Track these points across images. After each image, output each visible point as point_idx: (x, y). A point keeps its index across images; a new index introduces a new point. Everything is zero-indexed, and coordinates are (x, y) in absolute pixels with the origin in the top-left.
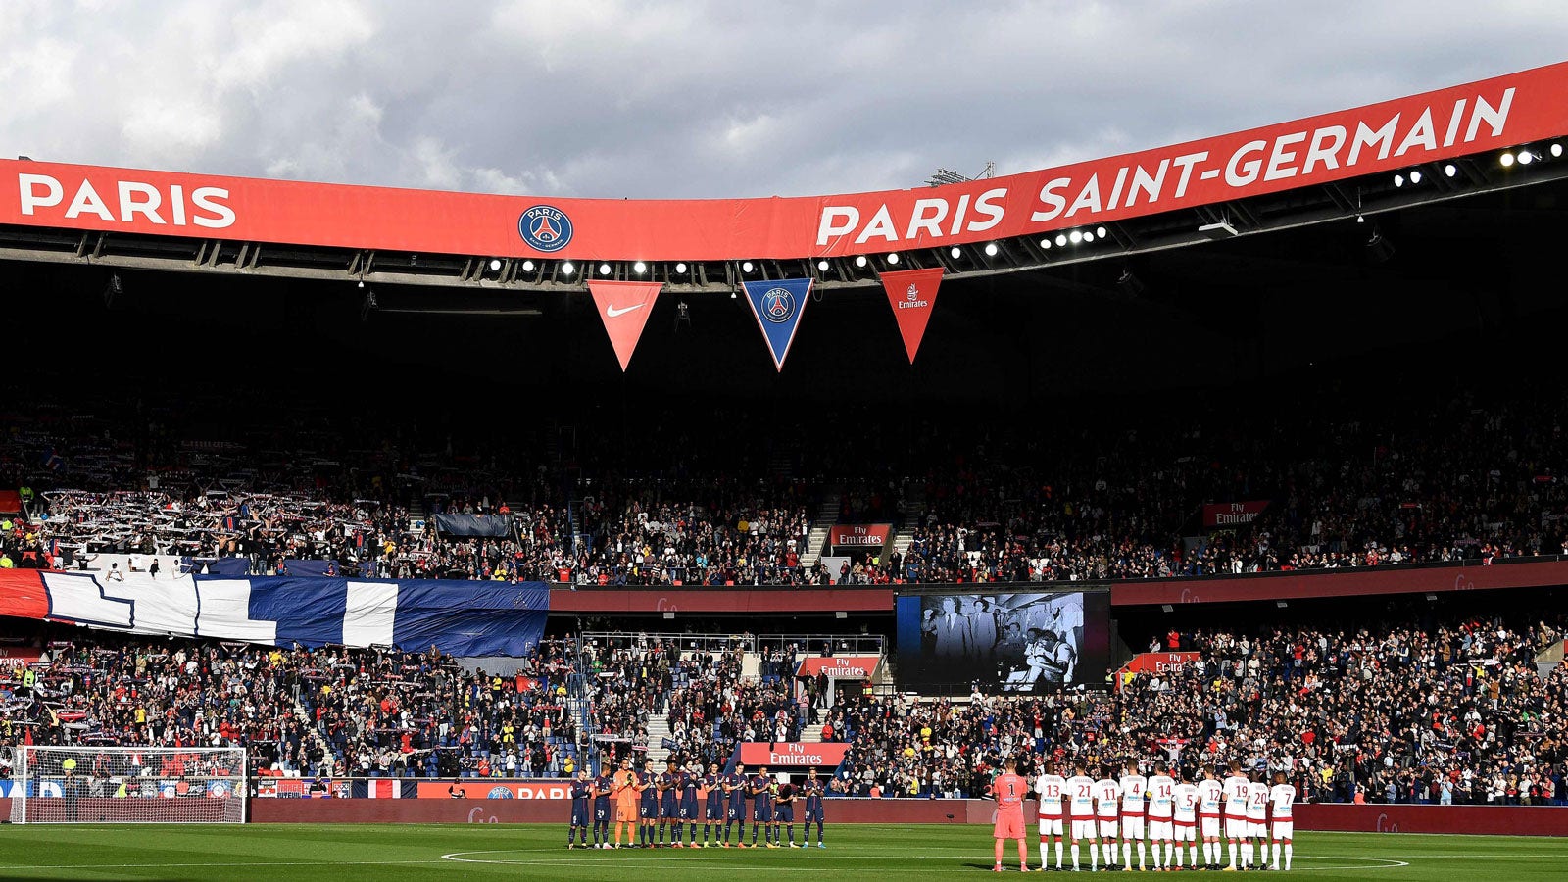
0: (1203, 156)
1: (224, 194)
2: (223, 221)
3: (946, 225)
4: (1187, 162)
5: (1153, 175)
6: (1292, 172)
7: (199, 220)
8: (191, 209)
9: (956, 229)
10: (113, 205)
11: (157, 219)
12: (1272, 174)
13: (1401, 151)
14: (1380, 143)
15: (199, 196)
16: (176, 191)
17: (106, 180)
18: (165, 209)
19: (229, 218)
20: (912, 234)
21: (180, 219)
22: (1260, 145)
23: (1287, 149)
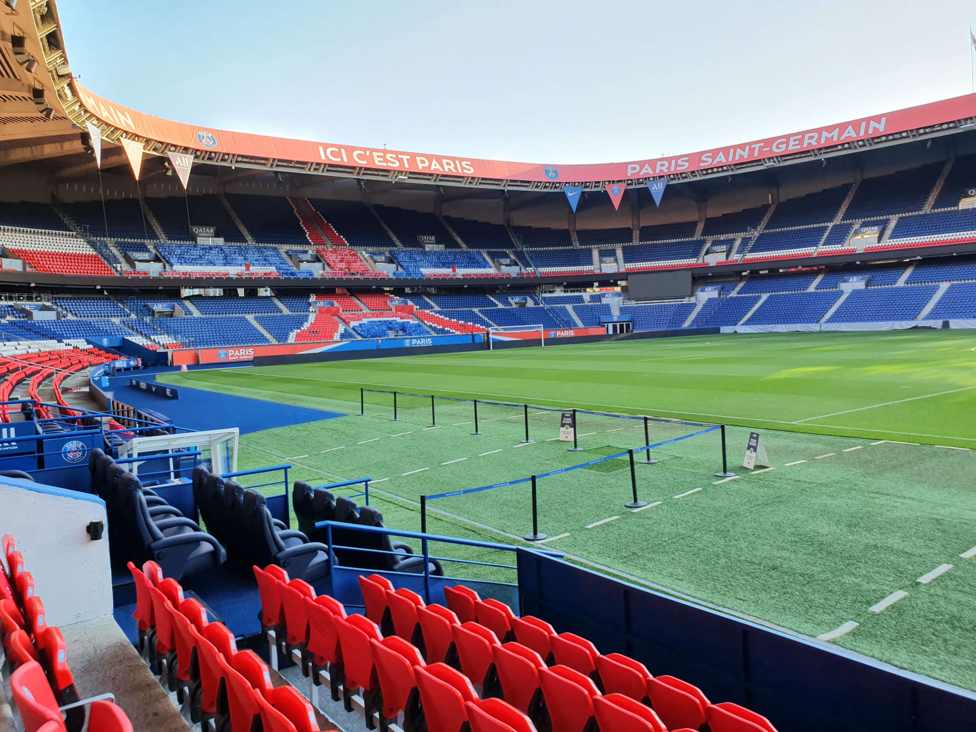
0: (762, 144)
1: (470, 163)
2: (470, 172)
3: (669, 168)
4: (757, 146)
5: (744, 151)
6: (799, 147)
7: (465, 171)
8: (463, 168)
9: (672, 169)
10: (443, 167)
11: (454, 171)
12: (791, 148)
13: (842, 138)
14: (833, 136)
15: (464, 163)
16: (457, 162)
17: (439, 159)
18: (456, 167)
19: (472, 171)
20: (658, 171)
21: (460, 171)
22: (784, 140)
23: (795, 140)
